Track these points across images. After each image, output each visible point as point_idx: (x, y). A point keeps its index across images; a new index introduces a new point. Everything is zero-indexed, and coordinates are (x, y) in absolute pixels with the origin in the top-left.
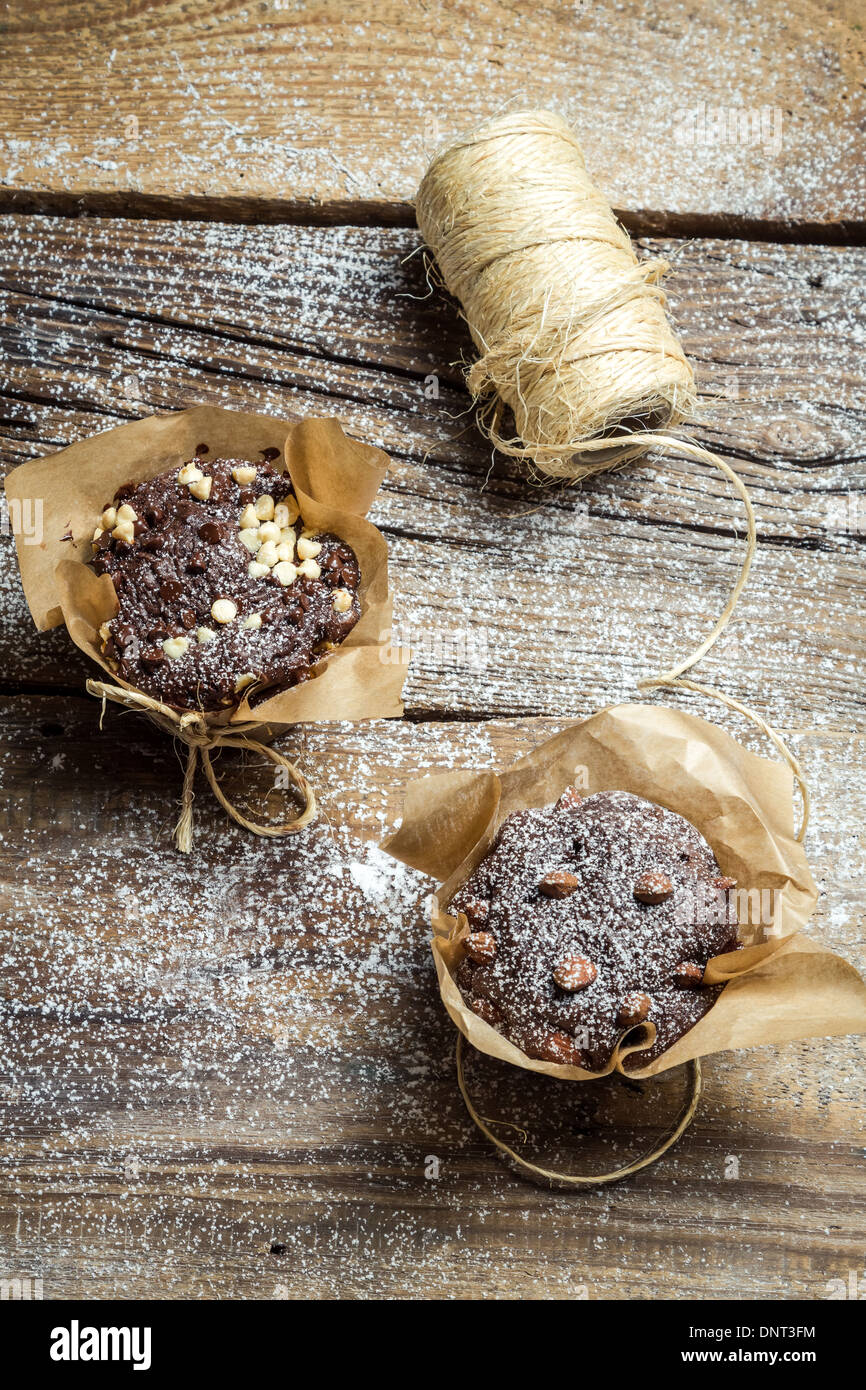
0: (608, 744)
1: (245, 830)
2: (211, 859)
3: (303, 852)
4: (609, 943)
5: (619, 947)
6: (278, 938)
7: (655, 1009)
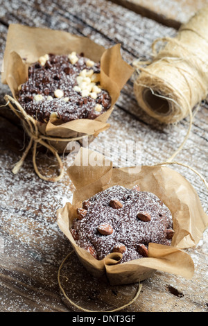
0: (157, 178)
1: (37, 175)
2: (21, 179)
3: (51, 188)
4: (121, 224)
5: (123, 226)
6: (28, 208)
7: (126, 253)
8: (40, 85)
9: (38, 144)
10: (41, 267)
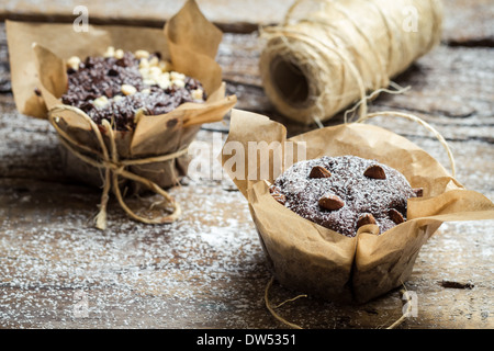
2: (117, 232)
3: (173, 230)
6: (157, 259)
8: (94, 87)
9: (120, 177)
10: (235, 317)
